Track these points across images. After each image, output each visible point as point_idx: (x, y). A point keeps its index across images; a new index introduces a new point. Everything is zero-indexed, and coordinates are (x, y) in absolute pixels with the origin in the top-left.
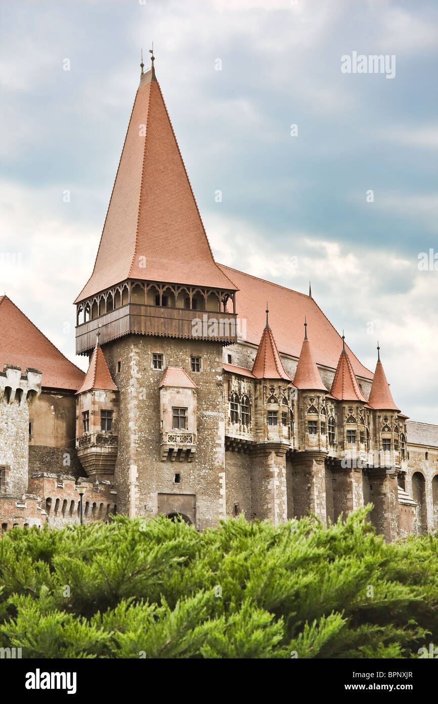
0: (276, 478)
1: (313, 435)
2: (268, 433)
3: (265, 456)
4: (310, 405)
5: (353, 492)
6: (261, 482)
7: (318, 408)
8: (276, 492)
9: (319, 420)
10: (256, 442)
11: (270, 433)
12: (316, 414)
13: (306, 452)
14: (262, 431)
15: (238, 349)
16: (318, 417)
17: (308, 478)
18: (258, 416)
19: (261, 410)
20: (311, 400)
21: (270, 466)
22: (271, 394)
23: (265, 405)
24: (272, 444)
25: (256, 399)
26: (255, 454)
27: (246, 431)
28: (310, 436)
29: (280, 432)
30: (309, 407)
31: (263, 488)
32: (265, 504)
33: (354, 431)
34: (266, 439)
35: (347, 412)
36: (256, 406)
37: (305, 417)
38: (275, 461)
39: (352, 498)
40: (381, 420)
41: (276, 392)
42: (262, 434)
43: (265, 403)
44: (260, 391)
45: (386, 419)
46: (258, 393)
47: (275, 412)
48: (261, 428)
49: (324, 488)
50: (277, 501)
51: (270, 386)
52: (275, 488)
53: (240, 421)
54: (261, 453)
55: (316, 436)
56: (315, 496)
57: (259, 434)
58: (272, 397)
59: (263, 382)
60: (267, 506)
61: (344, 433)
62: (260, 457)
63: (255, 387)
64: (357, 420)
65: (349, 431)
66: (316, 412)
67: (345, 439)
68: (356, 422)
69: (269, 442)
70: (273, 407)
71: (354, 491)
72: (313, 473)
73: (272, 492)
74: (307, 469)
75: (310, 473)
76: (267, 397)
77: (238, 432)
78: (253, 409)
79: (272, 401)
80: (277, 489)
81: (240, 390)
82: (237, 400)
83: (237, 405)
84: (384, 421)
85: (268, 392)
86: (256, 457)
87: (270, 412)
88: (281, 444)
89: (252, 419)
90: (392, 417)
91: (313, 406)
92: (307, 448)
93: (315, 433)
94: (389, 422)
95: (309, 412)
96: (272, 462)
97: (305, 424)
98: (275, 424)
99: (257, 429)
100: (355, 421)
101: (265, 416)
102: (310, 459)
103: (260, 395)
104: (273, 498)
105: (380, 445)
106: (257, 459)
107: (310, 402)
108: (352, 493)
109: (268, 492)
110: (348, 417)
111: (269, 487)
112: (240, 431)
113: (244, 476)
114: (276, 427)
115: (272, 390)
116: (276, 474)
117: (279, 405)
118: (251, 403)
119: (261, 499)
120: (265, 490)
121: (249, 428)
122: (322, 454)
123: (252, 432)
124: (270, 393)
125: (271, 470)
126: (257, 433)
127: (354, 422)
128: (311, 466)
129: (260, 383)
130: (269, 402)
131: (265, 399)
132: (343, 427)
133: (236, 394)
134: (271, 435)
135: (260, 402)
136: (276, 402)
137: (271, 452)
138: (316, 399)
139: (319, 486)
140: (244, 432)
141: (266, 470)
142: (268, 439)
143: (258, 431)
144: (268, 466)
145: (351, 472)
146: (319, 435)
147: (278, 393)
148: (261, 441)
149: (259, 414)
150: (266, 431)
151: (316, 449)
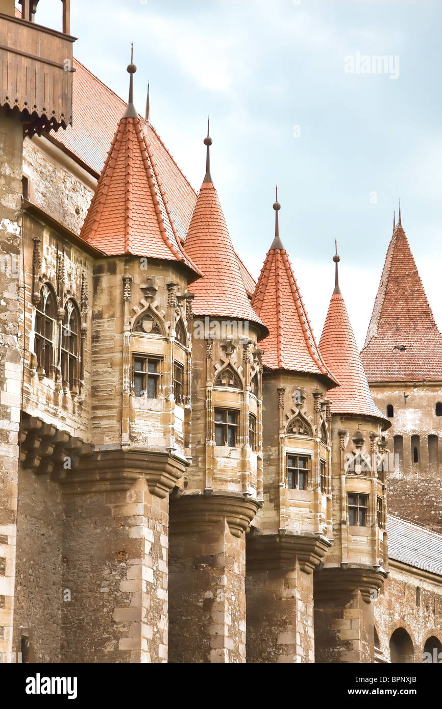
0: (147, 560)
1: (227, 448)
2: (131, 420)
3: (115, 491)
4: (222, 362)
5: (297, 629)
6: (96, 570)
7: (244, 372)
8: (146, 603)
9: (244, 406)
10: (92, 446)
11: (137, 420)
12: (237, 390)
13: (207, 496)
14: (114, 412)
15: (45, 167)
16: (243, 399)
17: (206, 572)
18: (101, 367)
19: (110, 350)
20: (225, 348)
21: (130, 521)
22: (146, 304)
23: (127, 334)
24: (144, 453)
25: (98, 316)
26: (81, 483)
27: (70, 406)
28: (218, 449)
29: (167, 419)
30: (219, 368)
31: (105, 590)
32: (108, 639)
33: (305, 459)
34: (125, 436)
35: (288, 403)
36: (96, 338)
37: (206, 394)
38: (145, 506)
39: (294, 646)
40: (346, 444)
41: (160, 300)
42: (114, 423)
43: (127, 327)
44: (110, 293)
45: (358, 442)
46: (104, 299)
47: (155, 360)
48: (108, 404)
49: (243, 609)
50: (147, 632)
51: (143, 282)
52: (145, 590)
53: (57, 372)
54: (103, 480)
55: (236, 454)
56: (226, 628)
57: (104, 423)
58: (149, 314)
59: (120, 266)
60: (117, 646)
61: (279, 460)
62: (100, 492)
63: (96, 282)
64: (314, 428)
65: (292, 457)
66: (238, 384)
67: (283, 477)
68: (312, 435)
69: (134, 446)
70: (150, 344)
71: (299, 628)
72: (221, 560)
73: (134, 602)
74: (203, 547)
75: (212, 560)
76: (133, 312)
77: (52, 405)
78: (88, 345)
79: (148, 325)
80: (147, 592)
81: (59, 277)
82: (52, 307)
83: (49, 323)
84: (353, 445)
85: (137, 297)
86: (84, 494)
87: (139, 358)
88: (167, 456)
89: (86, 375)
90: (373, 437)
91: (229, 365)
92: (210, 485)
93: (232, 444)
94: (365, 448)
95: (219, 383)
96: (140, 509)
97: (206, 415)
98: (154, 394)
99: (95, 408)
100: (308, 431)
101: (127, 367)
102: (215, 518)
103: (111, 304)
104: (138, 621)
105: (341, 510)
106: (89, 500)
107: (222, 354)
108: (294, 631)
109: (120, 600)
110: (291, 417)
111: (125, 586)
112: (56, 404)
113: (48, 549)
114: (157, 404)
115: (149, 292)
116: (147, 548)
117: (167, 340)
118: (84, 325)
119: (96, 623)
120: (109, 594)
121: (76, 399)
122: (248, 505)
123: (83, 415)
124: (143, 301)
125: (134, 534)
126: (94, 418)
127: (306, 433)
128: (216, 539)
129: (113, 271)
130: (139, 327)
131: (127, 316)
132: (277, 443)
133: (49, 285)
134: (140, 425)
135: (108, 327)
136: (156, 330)
137: (134, 480)
138: (239, 349)
139: (234, 598)
140: (65, 408)
141: (116, 532)
142: (132, 438)
143: (99, 413)
144: (125, 521)
145: (293, 570)
146: (243, 449)
147: (166, 305)
148: (109, 443)
149: (104, 361)
150: (124, 415)
151: (234, 489)
